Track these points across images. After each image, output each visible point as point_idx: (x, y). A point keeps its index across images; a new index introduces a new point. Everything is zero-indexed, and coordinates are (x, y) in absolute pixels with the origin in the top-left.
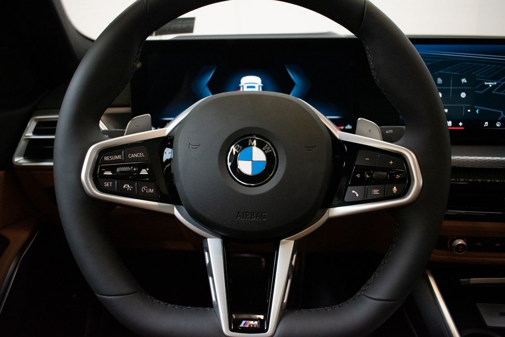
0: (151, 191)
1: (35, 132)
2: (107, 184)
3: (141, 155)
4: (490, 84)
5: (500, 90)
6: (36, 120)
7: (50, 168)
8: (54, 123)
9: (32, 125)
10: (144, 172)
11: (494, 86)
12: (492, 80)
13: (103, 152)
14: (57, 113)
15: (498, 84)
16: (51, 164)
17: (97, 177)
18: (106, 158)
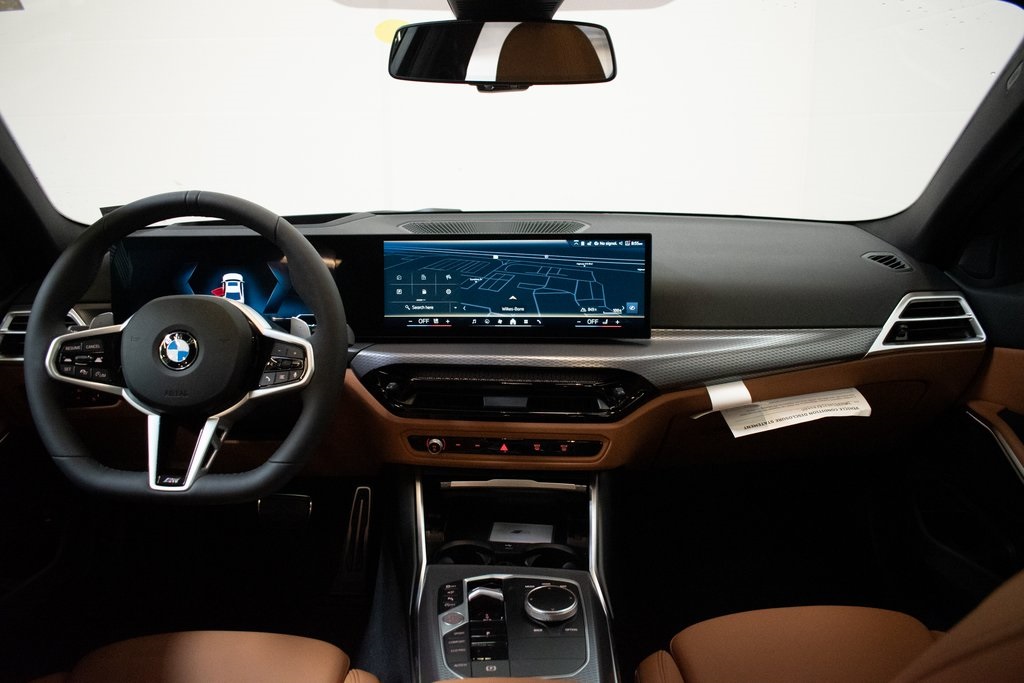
0: (104, 375)
1: (10, 328)
2: (66, 369)
3: (97, 346)
4: (476, 280)
5: (486, 286)
6: (12, 315)
7: (21, 364)
8: (26, 318)
9: (8, 320)
10: (99, 360)
11: (480, 283)
12: (478, 275)
13: (65, 343)
14: (30, 308)
15: (484, 280)
16: (22, 359)
17: (58, 363)
18: (67, 348)
